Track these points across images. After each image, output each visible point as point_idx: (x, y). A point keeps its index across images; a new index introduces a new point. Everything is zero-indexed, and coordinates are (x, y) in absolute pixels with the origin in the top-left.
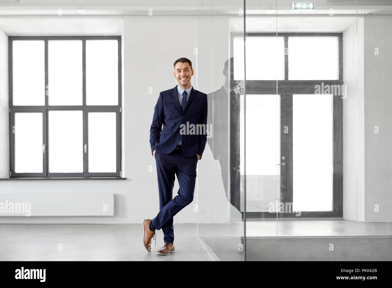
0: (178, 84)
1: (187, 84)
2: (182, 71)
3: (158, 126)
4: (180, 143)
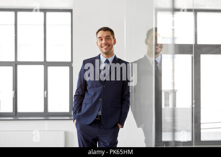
0: (100, 52)
1: (109, 52)
2: (104, 39)
3: (81, 94)
4: (100, 113)
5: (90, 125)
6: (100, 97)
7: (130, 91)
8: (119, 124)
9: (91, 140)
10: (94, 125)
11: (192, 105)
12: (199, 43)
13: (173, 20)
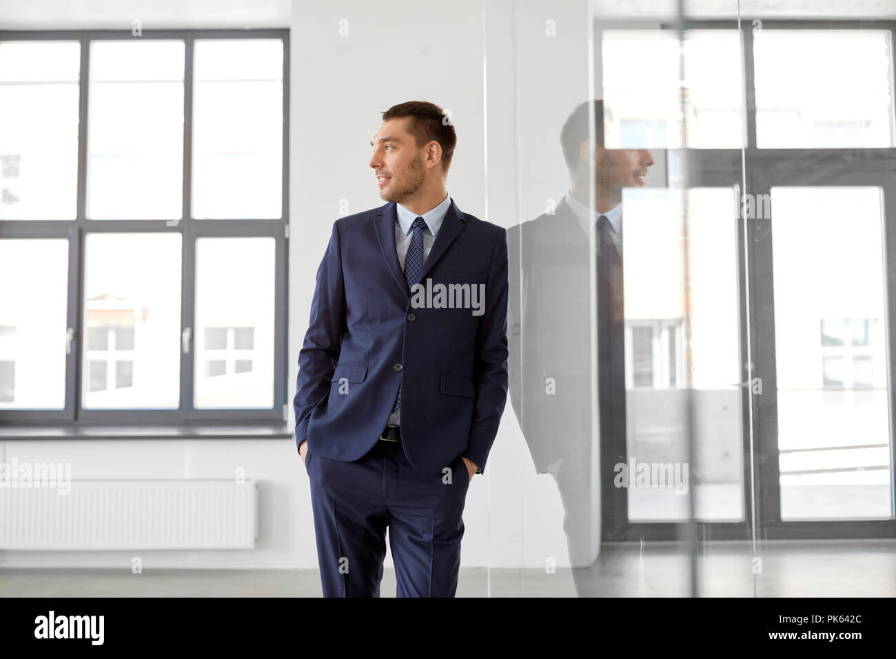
3: (327, 343)
4: (396, 419)
5: (361, 462)
6: (395, 358)
7: (509, 336)
8: (467, 462)
9: (364, 523)
10: (374, 464)
11: (744, 378)
12: (763, 143)
13: (682, 58)
